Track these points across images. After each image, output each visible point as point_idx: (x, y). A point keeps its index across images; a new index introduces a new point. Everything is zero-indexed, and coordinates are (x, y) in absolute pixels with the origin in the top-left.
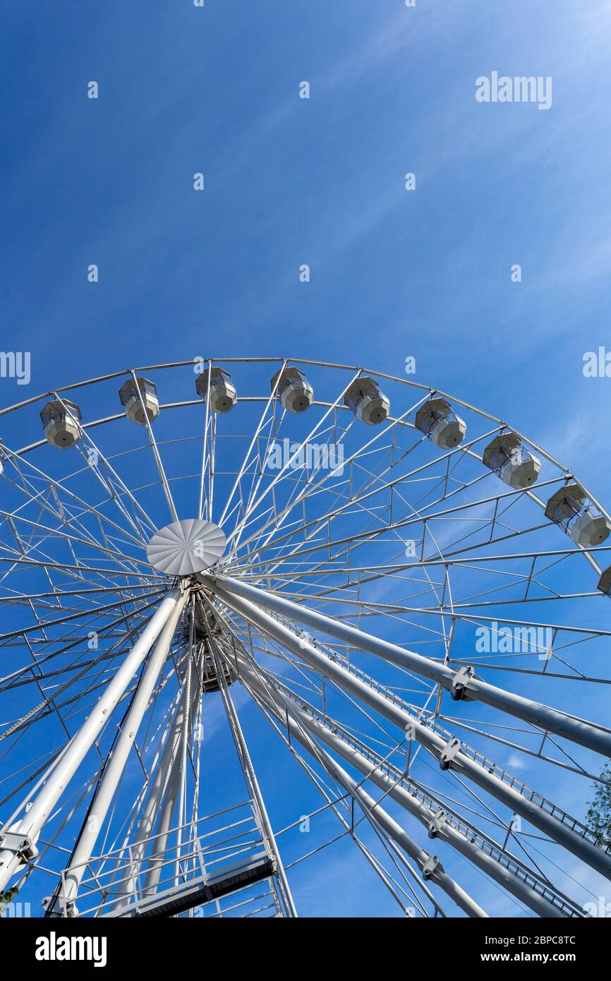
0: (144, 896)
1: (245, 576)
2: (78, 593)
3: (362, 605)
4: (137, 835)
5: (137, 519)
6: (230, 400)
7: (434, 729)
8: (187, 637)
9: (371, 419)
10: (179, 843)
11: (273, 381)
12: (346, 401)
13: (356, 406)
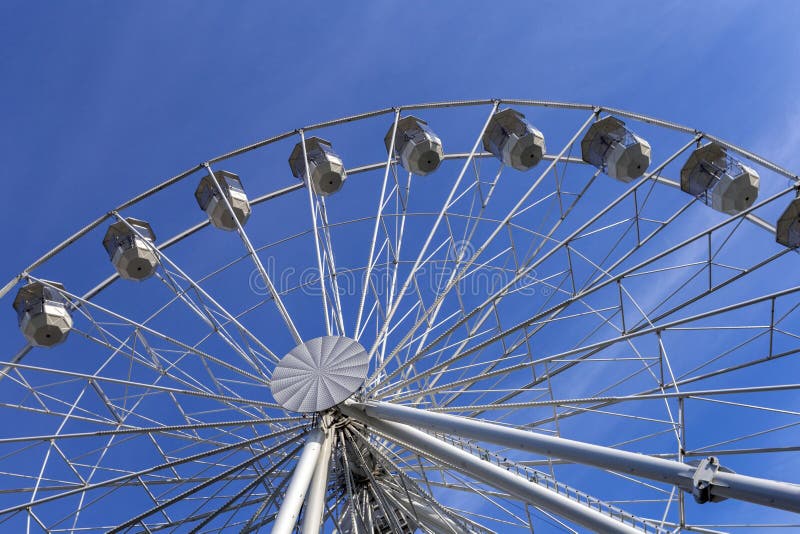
1: (401, 395)
2: (197, 458)
3: (558, 405)
5: (251, 350)
6: (338, 176)
8: (344, 487)
9: (523, 163)
11: (387, 140)
12: (486, 146)
13: (500, 149)
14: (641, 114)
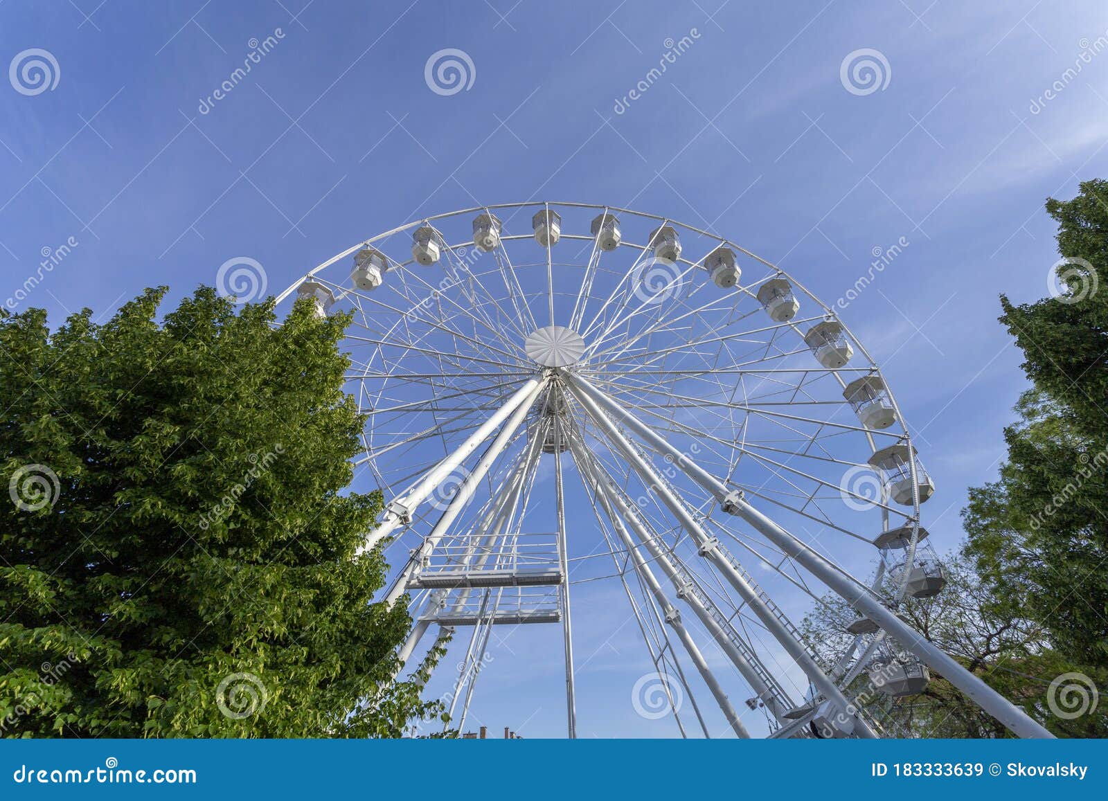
0: (474, 569)
1: (592, 378)
3: (674, 424)
4: (477, 530)
5: (525, 316)
6: (615, 243)
7: (702, 526)
8: (540, 410)
9: (722, 284)
10: (503, 544)
11: (652, 235)
12: (706, 264)
13: (713, 269)
14: (804, 285)
